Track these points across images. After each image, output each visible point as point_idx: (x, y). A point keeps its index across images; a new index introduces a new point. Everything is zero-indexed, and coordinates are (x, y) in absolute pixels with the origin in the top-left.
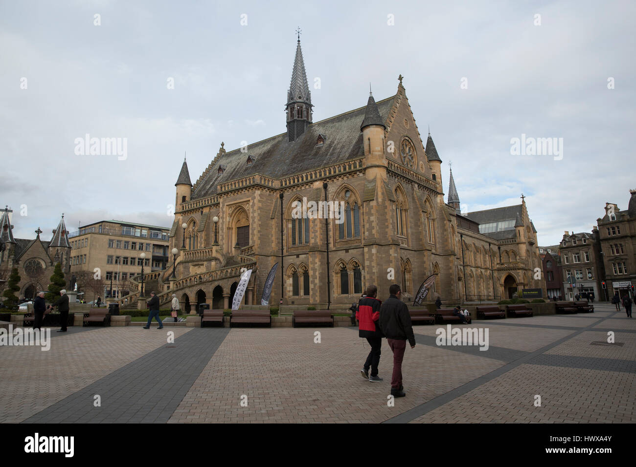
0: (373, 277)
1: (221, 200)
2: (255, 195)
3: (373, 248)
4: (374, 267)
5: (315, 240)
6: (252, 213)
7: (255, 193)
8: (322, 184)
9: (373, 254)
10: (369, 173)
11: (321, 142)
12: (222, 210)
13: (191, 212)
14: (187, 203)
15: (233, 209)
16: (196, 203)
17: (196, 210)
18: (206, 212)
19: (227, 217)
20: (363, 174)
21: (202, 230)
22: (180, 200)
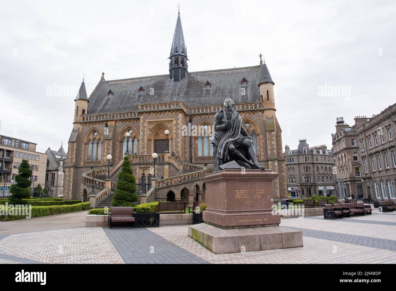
1: (142, 117)
2: (179, 117)
3: (276, 162)
6: (175, 130)
7: (179, 115)
9: (276, 166)
10: (267, 113)
11: (208, 86)
12: (143, 125)
13: (93, 123)
14: (89, 116)
15: (154, 125)
16: (99, 117)
17: (100, 122)
18: (112, 124)
19: (148, 131)
20: (262, 113)
21: (110, 139)
22: (80, 113)
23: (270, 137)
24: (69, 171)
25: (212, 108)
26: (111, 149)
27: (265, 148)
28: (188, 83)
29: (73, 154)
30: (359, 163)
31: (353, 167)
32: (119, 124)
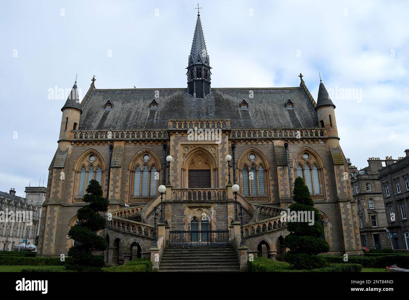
0: (350, 228)
1: (173, 138)
3: (348, 204)
4: (350, 219)
5: (285, 192)
6: (221, 157)
8: (284, 143)
10: (332, 143)
11: (244, 106)
12: (175, 149)
13: (91, 142)
14: (84, 132)
15: (190, 149)
16: (101, 134)
17: (101, 141)
18: (120, 146)
19: (182, 157)
20: (324, 142)
21: (118, 166)
22: (70, 127)
23: (338, 172)
24: (52, 212)
25: (262, 132)
26: (120, 180)
27: (330, 186)
28: (216, 101)
29: (59, 186)
30: (375, 210)
31: (369, 215)
32: (131, 146)
